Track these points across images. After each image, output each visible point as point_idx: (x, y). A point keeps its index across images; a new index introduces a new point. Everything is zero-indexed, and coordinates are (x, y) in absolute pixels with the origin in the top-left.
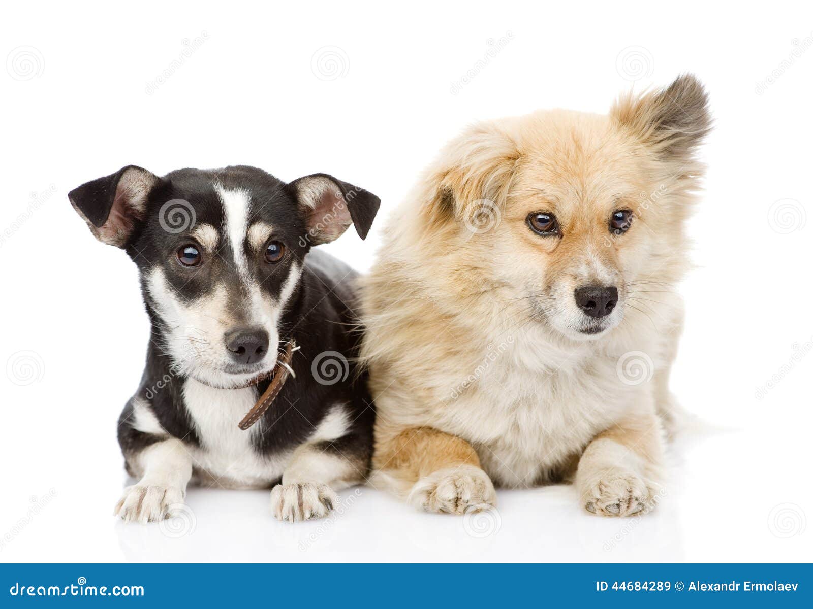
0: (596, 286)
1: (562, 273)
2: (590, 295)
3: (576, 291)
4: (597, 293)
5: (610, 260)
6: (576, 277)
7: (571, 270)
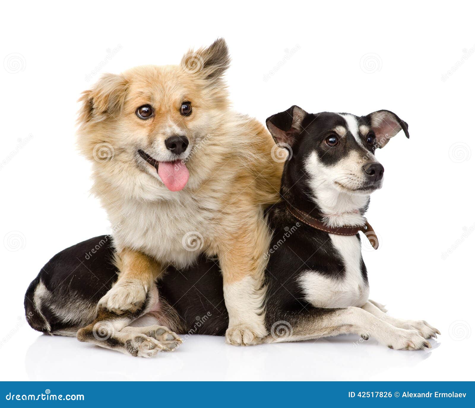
0: (175, 136)
1: (157, 133)
2: (173, 141)
3: (165, 141)
4: (176, 140)
5: (182, 125)
6: (164, 134)
7: (162, 131)
